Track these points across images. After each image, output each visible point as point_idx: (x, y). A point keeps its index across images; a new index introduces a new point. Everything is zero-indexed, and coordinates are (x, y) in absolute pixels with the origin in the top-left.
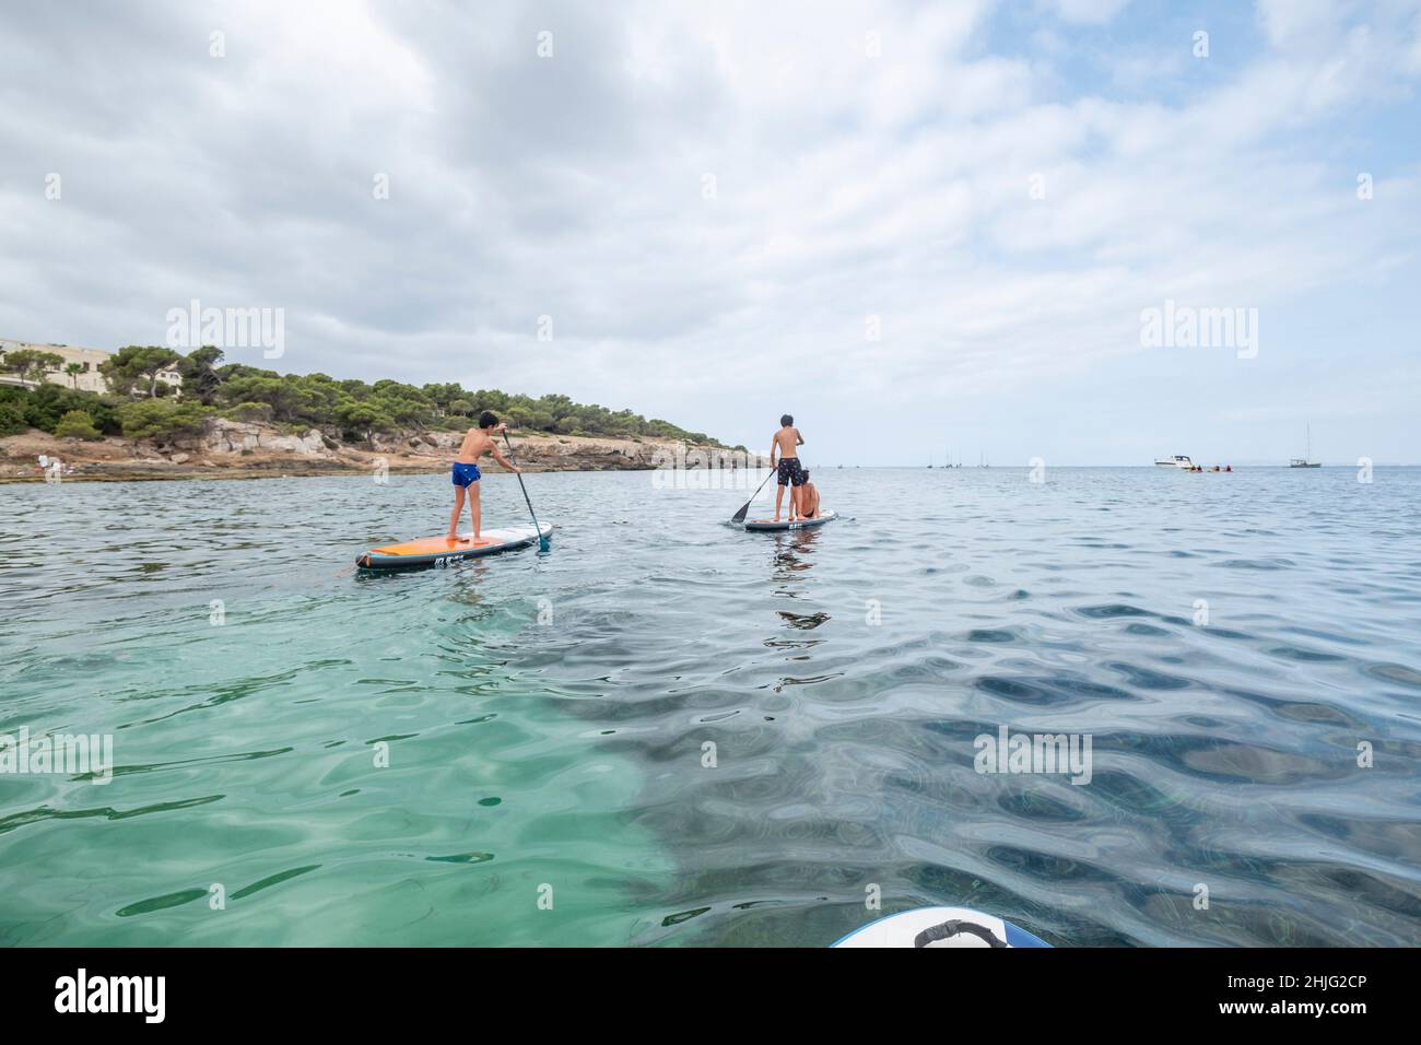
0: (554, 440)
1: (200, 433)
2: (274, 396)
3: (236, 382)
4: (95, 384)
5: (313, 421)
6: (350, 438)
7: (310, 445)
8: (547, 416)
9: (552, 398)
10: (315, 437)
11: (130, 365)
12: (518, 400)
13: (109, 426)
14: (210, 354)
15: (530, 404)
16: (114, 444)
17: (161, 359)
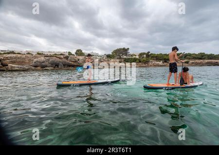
0: (202, 61)
1: (148, 62)
2: (156, 57)
3: (152, 56)
4: (137, 57)
5: (161, 60)
6: (165, 62)
7: (161, 63)
8: (200, 57)
9: (201, 53)
10: (161, 62)
11: (141, 55)
12: (193, 54)
13: (140, 62)
14: (149, 52)
15: (196, 55)
16: (140, 63)
17: (144, 54)
